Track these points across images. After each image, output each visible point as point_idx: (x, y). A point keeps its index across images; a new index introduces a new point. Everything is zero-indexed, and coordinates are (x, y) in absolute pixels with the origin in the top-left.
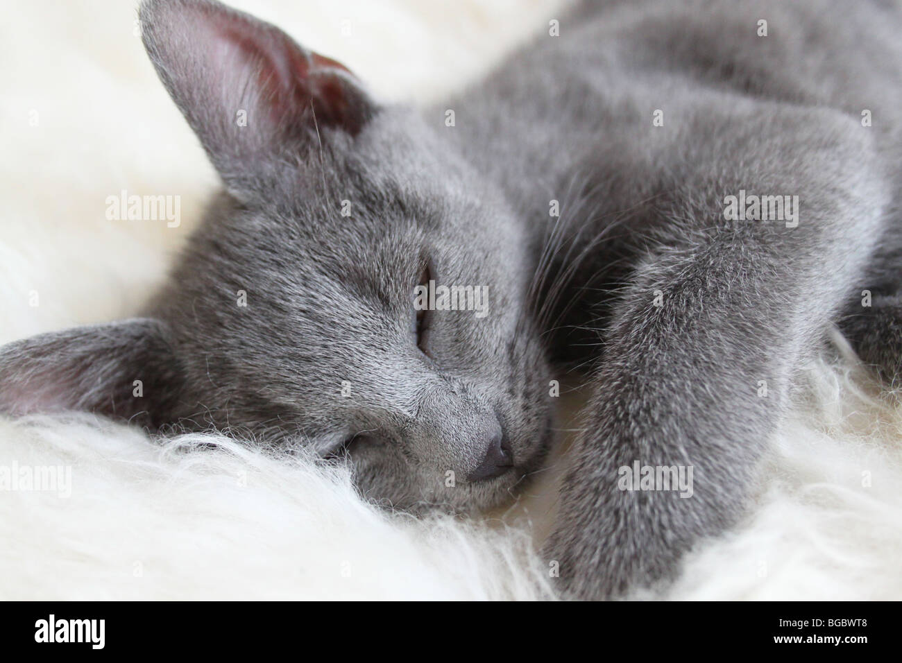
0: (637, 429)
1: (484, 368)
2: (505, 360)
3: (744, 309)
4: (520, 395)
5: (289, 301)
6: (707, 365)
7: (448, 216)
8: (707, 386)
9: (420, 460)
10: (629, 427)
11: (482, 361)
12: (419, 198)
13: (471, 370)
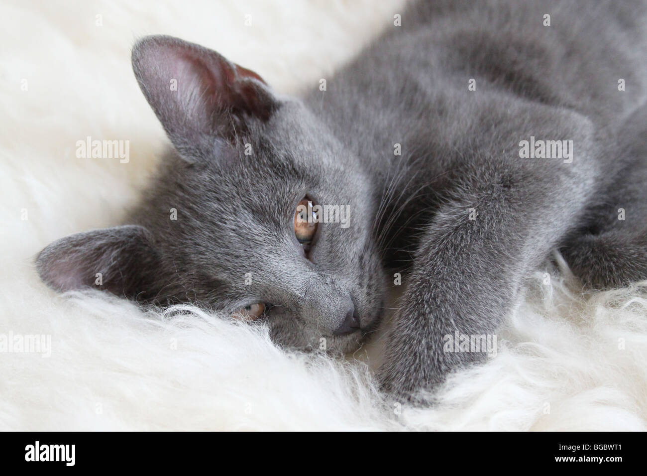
0: (428, 309)
1: (345, 270)
2: (357, 266)
3: (494, 242)
4: (366, 286)
5: (225, 223)
6: (469, 274)
7: (324, 176)
8: (468, 286)
9: (306, 322)
10: (424, 307)
11: (344, 266)
12: (306, 168)
13: (337, 271)
